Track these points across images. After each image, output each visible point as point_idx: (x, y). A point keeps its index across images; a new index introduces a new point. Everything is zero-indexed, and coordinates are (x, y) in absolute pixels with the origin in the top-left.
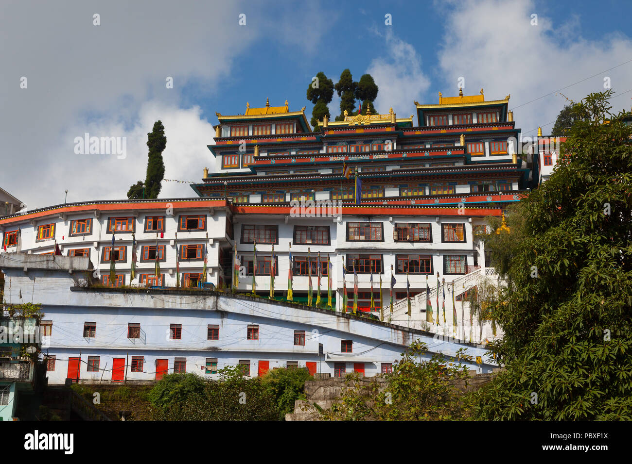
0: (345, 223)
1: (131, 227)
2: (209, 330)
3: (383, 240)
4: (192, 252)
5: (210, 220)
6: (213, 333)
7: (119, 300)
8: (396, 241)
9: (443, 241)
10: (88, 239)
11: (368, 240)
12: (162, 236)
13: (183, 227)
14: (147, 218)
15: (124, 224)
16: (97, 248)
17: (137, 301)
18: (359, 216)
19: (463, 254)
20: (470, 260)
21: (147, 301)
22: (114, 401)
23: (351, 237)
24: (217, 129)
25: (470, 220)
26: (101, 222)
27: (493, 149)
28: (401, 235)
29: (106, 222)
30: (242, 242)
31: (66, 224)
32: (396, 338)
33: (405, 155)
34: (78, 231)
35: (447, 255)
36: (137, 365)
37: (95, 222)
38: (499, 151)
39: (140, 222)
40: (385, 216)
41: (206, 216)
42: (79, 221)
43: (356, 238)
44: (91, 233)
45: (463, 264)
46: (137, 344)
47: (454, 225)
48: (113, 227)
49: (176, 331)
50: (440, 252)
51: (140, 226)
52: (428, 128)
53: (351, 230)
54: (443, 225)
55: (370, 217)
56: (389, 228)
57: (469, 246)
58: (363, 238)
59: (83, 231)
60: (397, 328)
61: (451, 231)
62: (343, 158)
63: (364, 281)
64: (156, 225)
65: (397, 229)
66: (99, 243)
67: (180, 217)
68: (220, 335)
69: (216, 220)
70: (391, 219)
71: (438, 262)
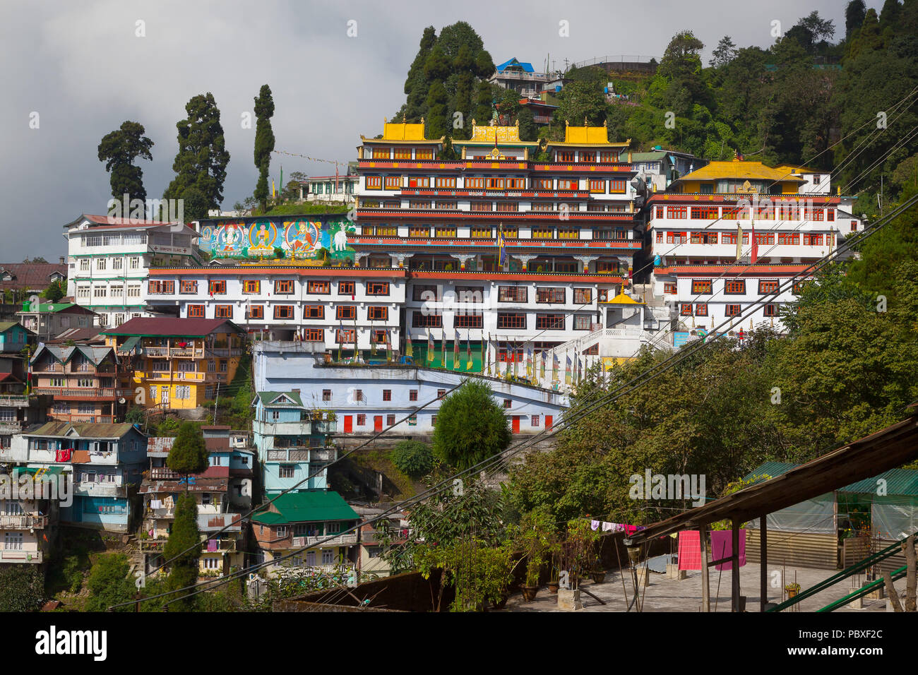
0: (497, 287)
1: (327, 289)
2: (411, 394)
3: (527, 302)
4: (378, 313)
5: (392, 286)
6: (413, 396)
7: (347, 374)
8: (537, 303)
9: (574, 303)
10: (291, 298)
11: (515, 300)
12: (353, 299)
13: (371, 291)
14: (339, 282)
15: (321, 286)
16: (300, 307)
17: (360, 374)
18: (509, 282)
19: (589, 314)
20: (594, 318)
21: (367, 374)
22: (369, 461)
23: (502, 299)
24: (360, 150)
25: (596, 286)
26: (302, 285)
27: (612, 188)
28: (542, 297)
29: (306, 284)
30: (414, 300)
31: (271, 283)
32: (543, 397)
33: (536, 195)
34: (282, 290)
35: (577, 314)
36: (361, 421)
37: (297, 283)
38: (618, 189)
39: (335, 286)
40: (530, 282)
41: (389, 283)
42: (282, 281)
43: (506, 299)
44: (293, 293)
45: (589, 321)
46: (361, 405)
47: (583, 290)
48: (312, 289)
49: (387, 395)
50: (571, 311)
51: (334, 289)
52: (556, 163)
53: (502, 293)
54: (574, 289)
55: (517, 282)
56: (532, 291)
57: (593, 307)
58: (511, 299)
59: (286, 290)
60: (544, 390)
61: (581, 294)
62: (481, 194)
63: (512, 335)
64: (348, 289)
65: (538, 292)
66: (302, 302)
67: (367, 283)
68: (418, 397)
69: (397, 287)
70: (534, 284)
71: (569, 320)
